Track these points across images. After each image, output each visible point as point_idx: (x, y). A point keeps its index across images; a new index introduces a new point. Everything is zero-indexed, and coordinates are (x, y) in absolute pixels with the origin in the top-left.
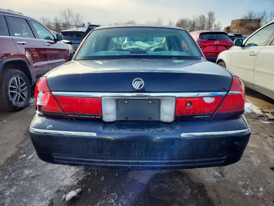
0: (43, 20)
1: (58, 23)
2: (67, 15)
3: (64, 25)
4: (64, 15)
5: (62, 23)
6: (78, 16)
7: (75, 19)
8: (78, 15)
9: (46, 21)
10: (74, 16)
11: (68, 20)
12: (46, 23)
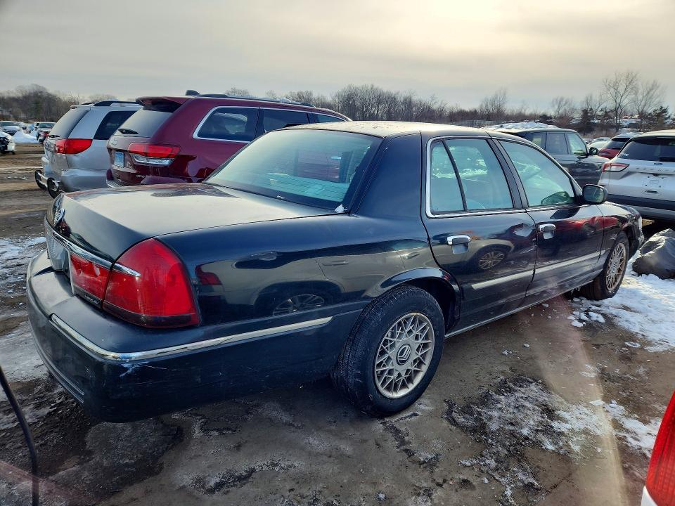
0: (560, 103)
1: (591, 109)
2: (621, 89)
3: (606, 112)
4: (612, 90)
5: (600, 109)
6: (651, 90)
7: (640, 97)
8: (653, 85)
9: (566, 107)
10: (641, 90)
11: (618, 101)
12: (565, 110)
